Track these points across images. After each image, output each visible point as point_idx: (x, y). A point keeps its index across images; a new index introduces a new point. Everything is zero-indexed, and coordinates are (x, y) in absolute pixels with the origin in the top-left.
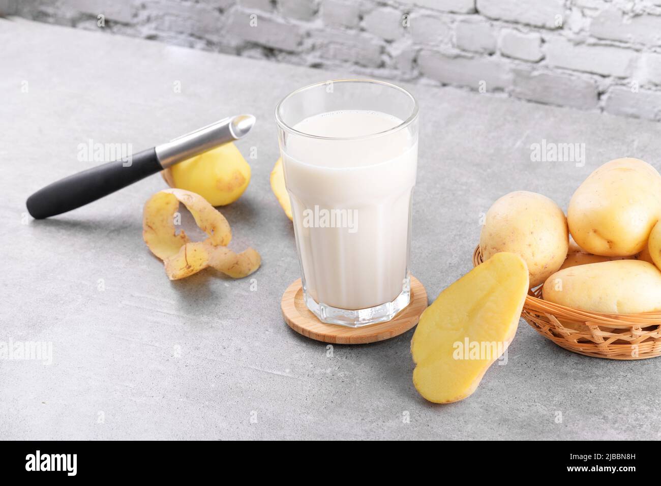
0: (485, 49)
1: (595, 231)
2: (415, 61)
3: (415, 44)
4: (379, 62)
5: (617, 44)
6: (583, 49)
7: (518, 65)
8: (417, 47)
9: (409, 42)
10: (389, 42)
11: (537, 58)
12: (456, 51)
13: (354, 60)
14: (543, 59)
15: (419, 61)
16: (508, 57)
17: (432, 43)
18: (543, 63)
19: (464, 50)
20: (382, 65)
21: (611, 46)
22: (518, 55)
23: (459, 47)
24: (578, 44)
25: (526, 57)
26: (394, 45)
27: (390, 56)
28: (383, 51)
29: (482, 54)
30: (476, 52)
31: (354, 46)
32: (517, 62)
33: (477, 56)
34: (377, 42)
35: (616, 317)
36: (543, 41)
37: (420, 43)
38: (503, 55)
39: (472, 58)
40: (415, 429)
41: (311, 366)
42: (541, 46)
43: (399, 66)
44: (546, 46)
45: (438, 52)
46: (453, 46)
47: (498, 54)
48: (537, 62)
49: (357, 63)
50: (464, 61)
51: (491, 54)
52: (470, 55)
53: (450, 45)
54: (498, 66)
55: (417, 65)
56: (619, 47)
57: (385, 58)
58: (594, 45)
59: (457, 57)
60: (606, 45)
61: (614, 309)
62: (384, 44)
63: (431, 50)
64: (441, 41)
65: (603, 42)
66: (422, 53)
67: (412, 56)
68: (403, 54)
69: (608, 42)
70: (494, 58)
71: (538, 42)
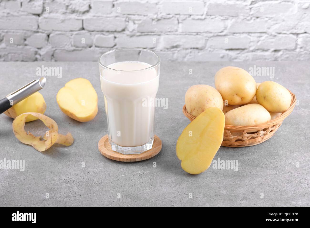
0: (87, 45)
1: (236, 95)
2: (53, 55)
3: (53, 48)
4: (34, 59)
5: (150, 34)
6: (134, 38)
7: (104, 50)
8: (54, 49)
9: (50, 47)
10: (39, 49)
11: (112, 45)
12: (73, 48)
13: (22, 59)
14: (115, 45)
15: (55, 56)
16: (98, 47)
17: (61, 46)
18: (115, 47)
19: (77, 47)
20: (36, 60)
21: (147, 35)
22: (104, 45)
23: (74, 46)
24: (132, 36)
25: (107, 46)
26: (42, 50)
27: (40, 55)
28: (36, 53)
29: (86, 48)
30: (83, 47)
31: (22, 53)
32: (102, 49)
33: (83, 49)
34: (33, 49)
35: (256, 127)
36: (115, 38)
37: (56, 47)
38: (96, 46)
39: (81, 50)
40: (194, 186)
41: (131, 172)
42: (114, 40)
43: (44, 59)
44: (117, 40)
45: (64, 50)
46: (72, 46)
47: (94, 46)
48: (112, 47)
49: (22, 61)
50: (77, 52)
51: (90, 47)
52: (80, 49)
53: (70, 46)
54: (94, 52)
55: (54, 57)
56: (151, 35)
57: (38, 56)
58: (140, 36)
59: (74, 51)
60: (145, 35)
61: (254, 124)
62: (37, 50)
63: (61, 49)
64: (66, 45)
65: (143, 34)
66: (56, 51)
67: (51, 53)
68: (47, 53)
69: (146, 34)
70: (91, 48)
71: (113, 38)
